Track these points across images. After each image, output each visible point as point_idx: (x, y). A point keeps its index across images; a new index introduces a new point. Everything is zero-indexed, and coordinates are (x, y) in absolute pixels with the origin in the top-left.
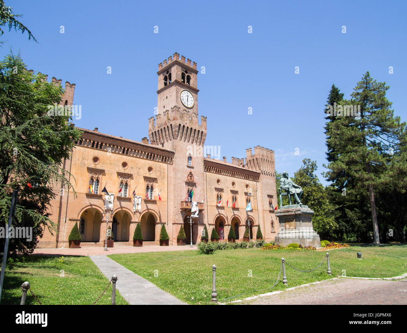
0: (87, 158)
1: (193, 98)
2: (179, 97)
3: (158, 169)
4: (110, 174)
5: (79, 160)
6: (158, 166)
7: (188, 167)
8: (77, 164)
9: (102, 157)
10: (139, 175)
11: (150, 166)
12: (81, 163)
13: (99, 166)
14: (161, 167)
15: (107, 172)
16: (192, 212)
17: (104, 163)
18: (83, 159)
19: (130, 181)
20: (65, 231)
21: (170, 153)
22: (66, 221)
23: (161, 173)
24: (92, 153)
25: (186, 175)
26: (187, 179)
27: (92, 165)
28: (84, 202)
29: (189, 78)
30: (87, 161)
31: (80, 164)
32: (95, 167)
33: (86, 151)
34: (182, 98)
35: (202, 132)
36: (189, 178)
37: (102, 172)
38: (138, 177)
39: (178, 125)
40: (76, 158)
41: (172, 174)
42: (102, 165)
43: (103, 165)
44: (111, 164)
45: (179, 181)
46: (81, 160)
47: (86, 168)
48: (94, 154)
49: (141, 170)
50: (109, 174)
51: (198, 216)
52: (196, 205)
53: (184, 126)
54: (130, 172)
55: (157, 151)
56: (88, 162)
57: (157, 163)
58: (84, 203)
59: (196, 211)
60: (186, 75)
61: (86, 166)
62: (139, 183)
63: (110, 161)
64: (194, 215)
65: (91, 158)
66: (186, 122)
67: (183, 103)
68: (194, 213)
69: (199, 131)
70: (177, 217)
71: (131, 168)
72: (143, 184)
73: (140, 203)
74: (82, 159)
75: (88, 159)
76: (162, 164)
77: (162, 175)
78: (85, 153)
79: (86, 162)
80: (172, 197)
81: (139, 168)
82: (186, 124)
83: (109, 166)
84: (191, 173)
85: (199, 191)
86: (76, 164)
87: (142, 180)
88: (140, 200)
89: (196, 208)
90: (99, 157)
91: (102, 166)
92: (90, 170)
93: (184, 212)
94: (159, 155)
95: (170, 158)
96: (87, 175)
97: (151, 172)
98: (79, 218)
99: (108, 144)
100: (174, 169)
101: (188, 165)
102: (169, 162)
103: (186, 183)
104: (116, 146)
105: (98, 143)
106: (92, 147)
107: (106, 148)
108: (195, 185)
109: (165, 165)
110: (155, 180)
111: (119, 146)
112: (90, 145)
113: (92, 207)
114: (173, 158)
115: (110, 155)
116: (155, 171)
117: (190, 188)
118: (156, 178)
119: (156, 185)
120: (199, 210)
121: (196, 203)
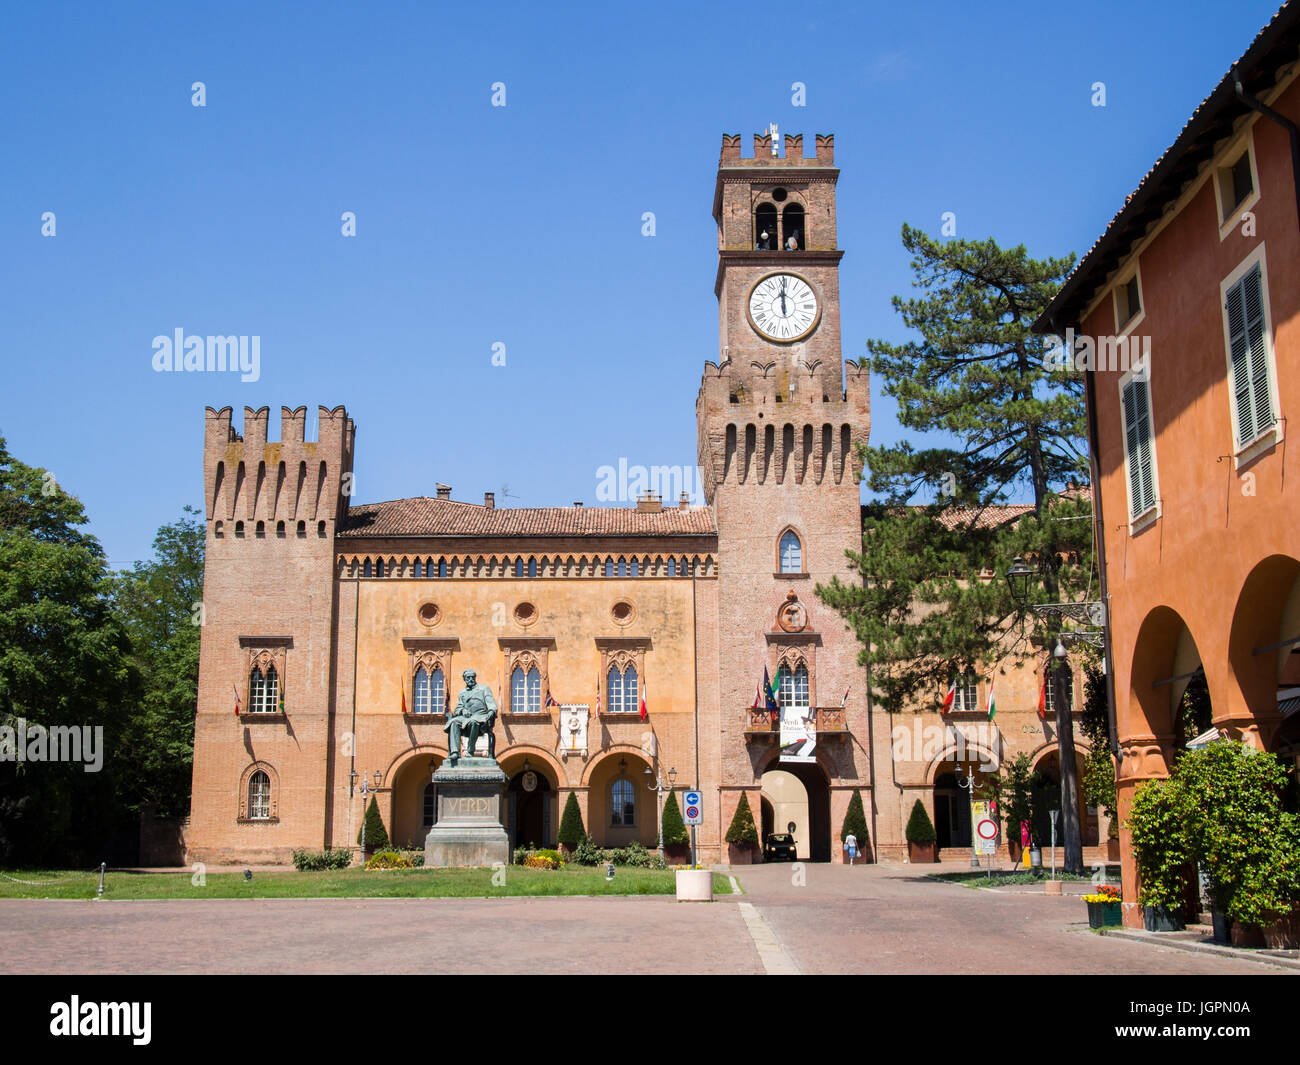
0: (401, 612)
1: (811, 295)
2: (743, 313)
3: (653, 605)
4: (477, 647)
5: (378, 621)
6: (655, 595)
7: (778, 576)
8: (373, 633)
9: (448, 600)
10: (579, 637)
11: (621, 600)
12: (385, 629)
13: (440, 630)
14: (669, 597)
15: (468, 642)
16: (783, 742)
17: (454, 618)
18: (392, 615)
19: (546, 662)
20: (352, 821)
21: (701, 541)
22: (352, 795)
23: (666, 618)
24: (417, 597)
25: (771, 610)
26: (773, 623)
27: (419, 630)
28: (400, 739)
29: (795, 219)
30: (403, 619)
31: (382, 633)
32: (429, 633)
33: (396, 594)
34: (755, 313)
35: (846, 428)
36: (785, 617)
37: (451, 645)
38: (577, 644)
39: (723, 431)
40: (371, 619)
41: (709, 615)
42: (449, 625)
43: (453, 625)
44: (479, 616)
45: (740, 636)
46: (383, 620)
47: (401, 643)
48: (423, 597)
49: (587, 620)
50: (473, 648)
51: (813, 760)
52: (805, 720)
53: (751, 428)
54: (547, 630)
55: (644, 545)
56: (406, 622)
57: (647, 583)
58: (401, 743)
59: (805, 741)
60: (780, 206)
61: (402, 636)
62: (578, 664)
63: (475, 608)
64: (795, 754)
65: (414, 608)
66: (759, 408)
67: (764, 330)
68: (795, 748)
69: (827, 428)
70: (731, 767)
71: (548, 617)
72: (594, 664)
73: (583, 729)
74: (386, 617)
75: (406, 614)
76: (669, 584)
77: (672, 623)
78: (395, 598)
79: (400, 625)
80: (713, 693)
81: (579, 615)
82: (761, 415)
83: (471, 623)
84: (793, 599)
85: (836, 663)
86: (370, 635)
87: (592, 653)
88: (583, 717)
89: (804, 730)
90: (437, 603)
91: (450, 629)
92: (411, 645)
93: (761, 748)
94: (653, 557)
95: (703, 557)
96: (406, 662)
97: (624, 621)
98: (389, 784)
99: (462, 558)
100: (721, 593)
101: (785, 571)
102: (698, 571)
103: (771, 639)
104: (487, 558)
105: (430, 561)
106: (414, 578)
107: (457, 573)
108: (816, 640)
109: (684, 587)
110: (643, 644)
111: (500, 557)
112: (407, 573)
113: (424, 750)
114: (714, 556)
115: (475, 592)
116: (643, 615)
117: (792, 653)
118: (644, 635)
119: (646, 661)
120: (818, 735)
121: (804, 711)
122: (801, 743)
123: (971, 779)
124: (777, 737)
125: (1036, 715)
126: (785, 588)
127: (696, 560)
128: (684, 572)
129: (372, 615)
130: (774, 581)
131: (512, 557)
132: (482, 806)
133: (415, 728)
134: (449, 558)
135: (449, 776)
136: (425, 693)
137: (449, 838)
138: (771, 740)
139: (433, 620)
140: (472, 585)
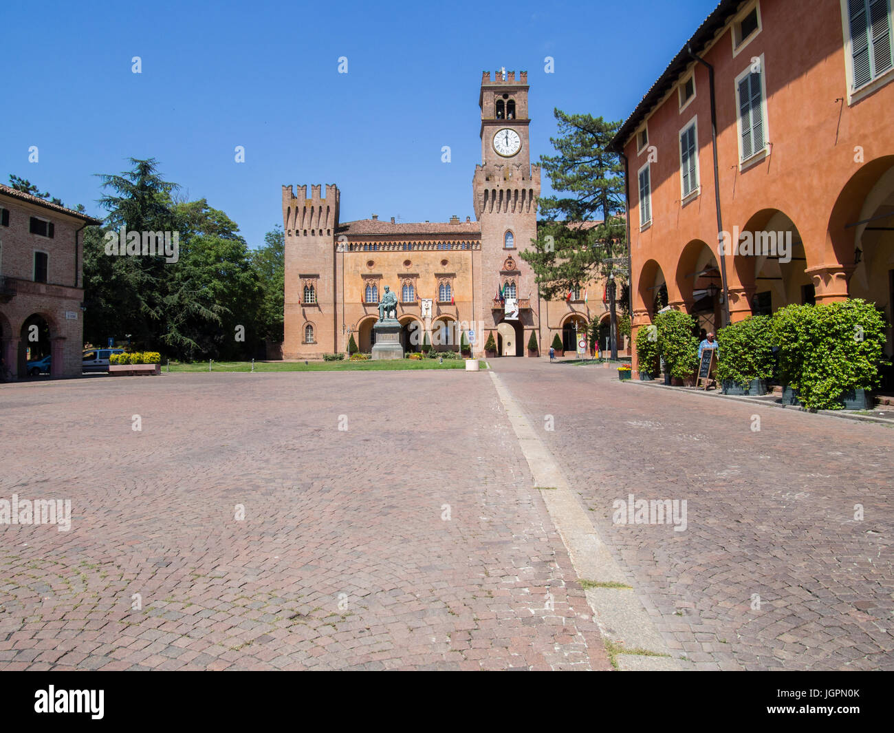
0: (360, 264)
1: (518, 138)
2: (491, 145)
3: (456, 260)
5: (351, 268)
6: (457, 256)
7: (504, 249)
9: (378, 259)
10: (428, 273)
11: (444, 258)
13: (375, 271)
14: (462, 258)
15: (386, 275)
16: (506, 312)
17: (380, 266)
18: (357, 265)
19: (416, 283)
21: (475, 235)
22: (344, 333)
23: (461, 265)
24: (366, 258)
25: (502, 262)
26: (503, 267)
27: (367, 271)
28: (361, 312)
29: (512, 106)
30: (361, 267)
31: (353, 272)
32: (371, 272)
33: (358, 257)
34: (496, 145)
35: (531, 191)
36: (507, 265)
37: (379, 276)
38: (427, 276)
39: (483, 192)
40: (349, 267)
41: (478, 264)
44: (389, 266)
45: (489, 272)
46: (353, 267)
47: (360, 276)
48: (368, 258)
49: (431, 266)
50: (388, 278)
51: (517, 319)
52: (514, 304)
53: (494, 191)
54: (416, 270)
55: (453, 237)
57: (454, 252)
58: (361, 314)
60: (506, 101)
61: (361, 273)
62: (428, 283)
63: (388, 262)
64: (510, 317)
65: (365, 263)
66: (497, 183)
67: (499, 151)
68: (511, 314)
69: (524, 191)
70: (487, 321)
71: (416, 266)
72: (434, 283)
73: (430, 308)
74: (355, 266)
75: (362, 265)
76: (462, 252)
77: (464, 267)
78: (357, 259)
79: (360, 269)
80: (479, 294)
81: (428, 264)
82: (498, 186)
83: (387, 268)
84: (510, 258)
85: (526, 282)
86: (349, 273)
87: (433, 279)
88: (430, 303)
89: (514, 308)
90: (373, 260)
91: (379, 270)
92: (365, 277)
93: (498, 314)
94: (456, 242)
95: (475, 242)
96: (362, 283)
97: (445, 267)
98: (357, 329)
99: (383, 243)
100: (482, 256)
101: (507, 247)
102: (474, 247)
103: (502, 273)
104: (392, 243)
105: (370, 244)
106: (365, 251)
107: (381, 249)
108: (519, 273)
109: (468, 253)
110: (453, 275)
111: (397, 242)
112: (362, 249)
113: (370, 316)
114: (480, 241)
115: (388, 255)
116: (452, 264)
117: (510, 279)
118: (453, 272)
119: (454, 282)
120: (519, 309)
121: (514, 300)
122: (513, 312)
123: (577, 326)
124: (504, 310)
125: (602, 302)
126: (507, 253)
127: (473, 242)
128: (468, 248)
129: (349, 265)
130: (502, 250)
131: (402, 242)
132: (393, 337)
133: (366, 308)
134: (378, 243)
135: (380, 326)
136: (370, 295)
137: (380, 349)
138: (502, 311)
139: (372, 267)
140: (386, 253)
